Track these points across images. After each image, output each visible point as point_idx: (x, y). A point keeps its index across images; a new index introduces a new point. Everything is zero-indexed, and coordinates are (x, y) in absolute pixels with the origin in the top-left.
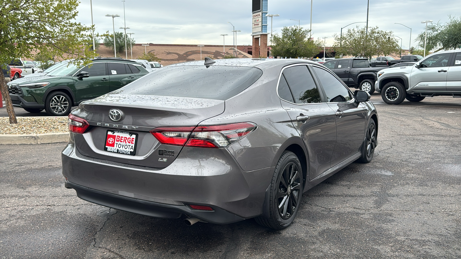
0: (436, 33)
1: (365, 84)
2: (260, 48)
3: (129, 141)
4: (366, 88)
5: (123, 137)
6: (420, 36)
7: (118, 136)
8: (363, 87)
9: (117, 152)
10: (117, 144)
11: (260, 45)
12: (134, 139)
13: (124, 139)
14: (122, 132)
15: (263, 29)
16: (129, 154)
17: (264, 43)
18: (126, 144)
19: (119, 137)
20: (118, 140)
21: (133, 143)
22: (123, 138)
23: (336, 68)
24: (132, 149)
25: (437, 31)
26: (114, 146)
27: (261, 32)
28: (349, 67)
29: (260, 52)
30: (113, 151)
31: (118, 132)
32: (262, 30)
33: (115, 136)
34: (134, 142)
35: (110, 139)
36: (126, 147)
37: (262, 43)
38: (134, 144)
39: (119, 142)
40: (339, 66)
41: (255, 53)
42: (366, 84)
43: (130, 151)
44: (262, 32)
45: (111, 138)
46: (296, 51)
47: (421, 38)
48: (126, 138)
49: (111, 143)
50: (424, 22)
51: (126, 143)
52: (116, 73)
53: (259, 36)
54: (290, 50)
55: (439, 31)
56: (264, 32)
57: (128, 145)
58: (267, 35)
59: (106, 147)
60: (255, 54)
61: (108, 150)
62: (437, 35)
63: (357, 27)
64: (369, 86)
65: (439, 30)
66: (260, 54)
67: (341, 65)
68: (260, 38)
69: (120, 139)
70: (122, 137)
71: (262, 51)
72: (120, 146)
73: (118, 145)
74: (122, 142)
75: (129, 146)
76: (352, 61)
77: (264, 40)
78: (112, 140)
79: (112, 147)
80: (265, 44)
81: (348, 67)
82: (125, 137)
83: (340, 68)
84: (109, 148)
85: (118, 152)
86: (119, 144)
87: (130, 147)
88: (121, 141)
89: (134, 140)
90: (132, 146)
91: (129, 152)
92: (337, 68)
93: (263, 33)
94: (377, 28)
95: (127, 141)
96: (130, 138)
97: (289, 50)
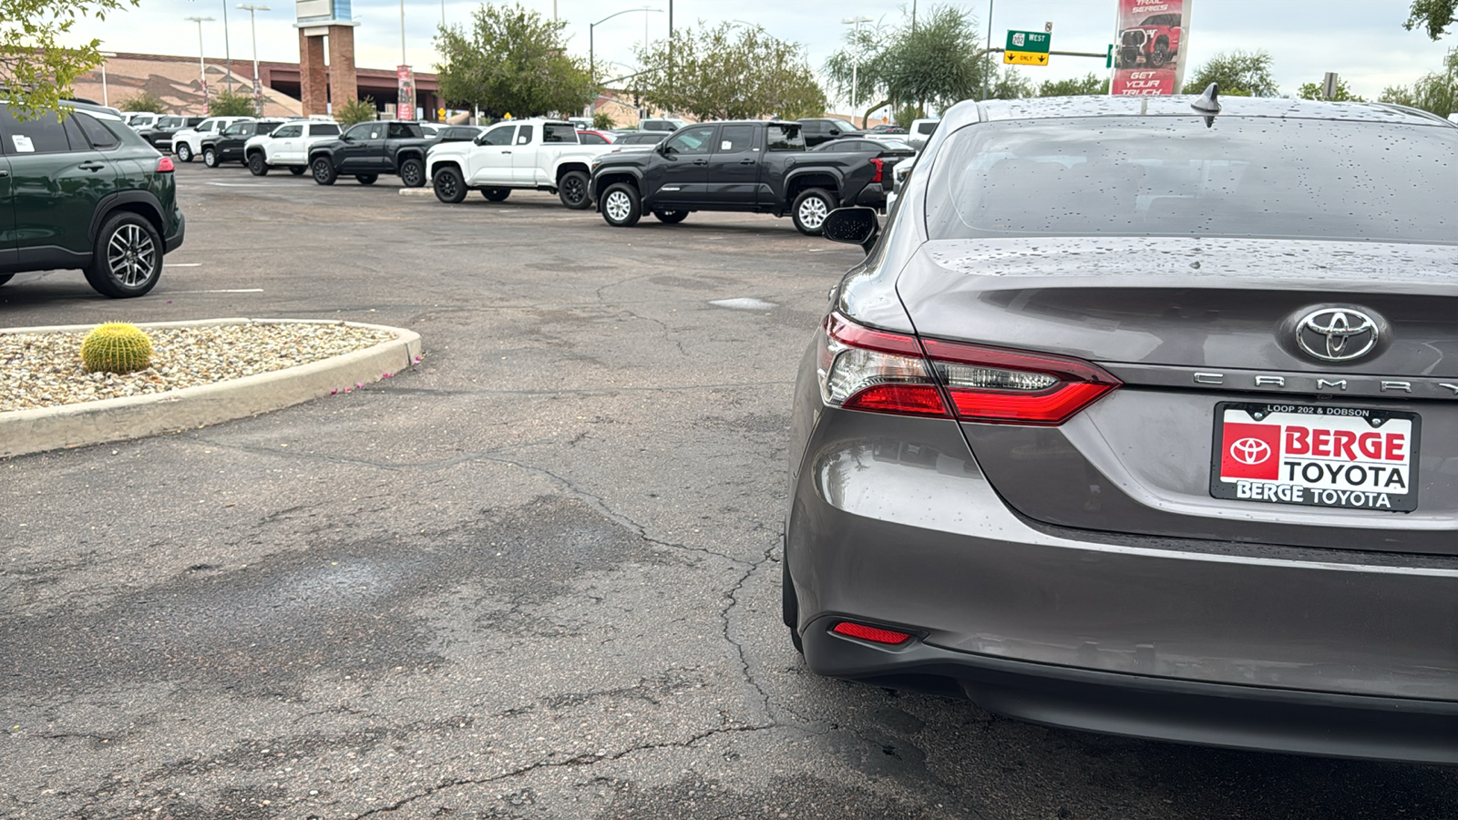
0: (873, 54)
1: (808, 202)
2: (331, 73)
3: (1372, 450)
4: (813, 214)
5: (1327, 433)
6: (831, 61)
7: (1289, 429)
8: (803, 212)
9: (1301, 500)
10: (1293, 465)
11: (327, 62)
12: (1401, 437)
13: (1337, 442)
14: (1320, 410)
15: (337, 6)
16: (1383, 509)
17: (344, 56)
18: (1352, 464)
19: (1304, 432)
20: (1297, 445)
21: (1401, 457)
22: (1331, 439)
23: (716, 148)
24: (1400, 481)
25: (875, 48)
26: (1275, 477)
27: (331, 17)
28: (757, 150)
29: (331, 86)
30: (1274, 499)
31: (1295, 411)
32: (333, 9)
34: (1406, 451)
35: (1243, 444)
36: (1356, 476)
37: (336, 54)
38: (1407, 460)
39: (1309, 454)
40: (724, 143)
41: (311, 86)
42: (813, 202)
43: (1387, 494)
44: (334, 18)
45: (1251, 441)
46: (531, 88)
47: (834, 67)
48: (1351, 436)
49: (1250, 461)
50: (851, 20)
51: (1352, 456)
52: (33, 150)
53: (326, 31)
54: (510, 86)
55: (881, 50)
56: (340, 16)
57: (1366, 467)
58: (351, 28)
59: (1224, 479)
60: (312, 92)
61: (1240, 495)
62: (874, 62)
63: (700, 23)
64: (819, 208)
65: (882, 46)
66: (332, 93)
67: (729, 141)
68: (326, 40)
69: (1309, 440)
70: (1317, 433)
71: (337, 82)
72: (1313, 473)
73: (1298, 470)
74: (1327, 453)
75: (1377, 470)
76: (765, 129)
77: (344, 46)
78: (1255, 450)
79: (1268, 483)
80: (347, 59)
81: (755, 150)
82: (1337, 433)
83: (726, 151)
84: (1246, 486)
85: (1308, 499)
86: (1304, 463)
87: (1384, 476)
88: (1316, 452)
89: (1406, 443)
90: (1396, 471)
91: (1383, 496)
92: (718, 152)
93: (339, 21)
94: (761, 29)
95: (1355, 448)
96: (1378, 436)
97: (508, 83)
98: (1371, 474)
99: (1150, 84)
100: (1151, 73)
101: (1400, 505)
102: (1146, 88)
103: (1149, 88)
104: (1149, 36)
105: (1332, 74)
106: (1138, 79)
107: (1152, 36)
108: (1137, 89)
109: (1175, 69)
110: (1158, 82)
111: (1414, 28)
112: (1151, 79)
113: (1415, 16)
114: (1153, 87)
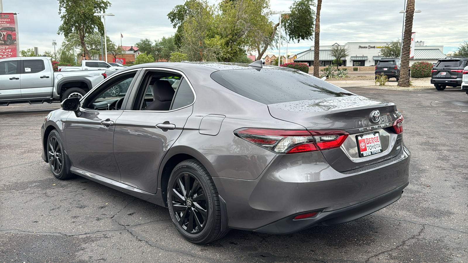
3: (375, 140)
7: (366, 139)
9: (371, 154)
10: (368, 147)
12: (378, 137)
13: (372, 140)
14: (369, 133)
16: (380, 153)
19: (368, 139)
21: (379, 141)
24: (380, 146)
26: (366, 150)
30: (368, 155)
31: (366, 135)
33: (364, 139)
36: (375, 147)
39: (369, 144)
45: (362, 143)
48: (373, 138)
49: (363, 148)
51: (374, 143)
57: (376, 144)
59: (362, 153)
61: (364, 156)
69: (369, 141)
70: (370, 139)
72: (371, 148)
73: (369, 147)
74: (371, 143)
75: (377, 145)
78: (363, 145)
79: (366, 152)
84: (364, 153)
85: (372, 154)
86: (369, 146)
90: (379, 144)
91: (379, 150)
95: (374, 141)
96: (375, 137)
98: (376, 145)
99: (7, 50)
100: (7, 47)
101: (382, 151)
102: (6, 52)
103: (7, 52)
104: (4, 34)
105: (36, 48)
106: (2, 49)
107: (5, 34)
108: (2, 52)
109: (16, 46)
110: (10, 50)
111: (60, 34)
112: (8, 49)
113: (60, 31)
114: (9, 51)
